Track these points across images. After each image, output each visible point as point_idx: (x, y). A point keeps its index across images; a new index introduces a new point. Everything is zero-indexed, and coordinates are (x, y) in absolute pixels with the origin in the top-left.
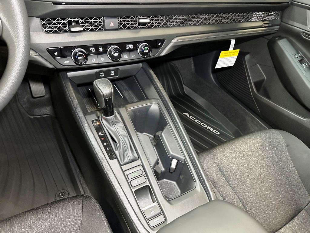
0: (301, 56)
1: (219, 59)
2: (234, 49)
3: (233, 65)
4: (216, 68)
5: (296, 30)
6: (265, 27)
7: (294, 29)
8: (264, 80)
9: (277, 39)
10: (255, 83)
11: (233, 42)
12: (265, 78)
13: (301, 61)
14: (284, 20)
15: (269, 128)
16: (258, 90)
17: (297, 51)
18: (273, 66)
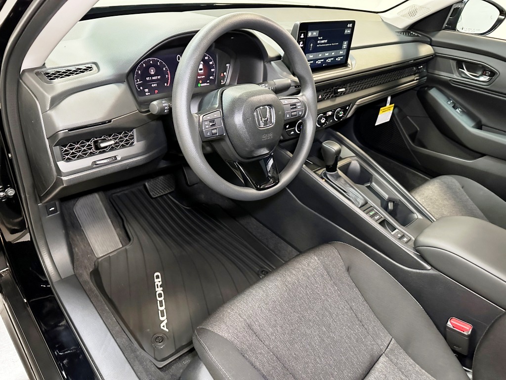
0: (453, 102)
1: (379, 116)
2: (390, 104)
3: (389, 120)
4: (376, 125)
5: (443, 78)
6: (417, 80)
7: (441, 78)
8: (417, 131)
9: (426, 89)
10: (410, 136)
11: (389, 99)
12: (418, 129)
13: (455, 107)
14: (430, 71)
15: (431, 178)
16: (413, 141)
17: (449, 98)
18: (427, 116)
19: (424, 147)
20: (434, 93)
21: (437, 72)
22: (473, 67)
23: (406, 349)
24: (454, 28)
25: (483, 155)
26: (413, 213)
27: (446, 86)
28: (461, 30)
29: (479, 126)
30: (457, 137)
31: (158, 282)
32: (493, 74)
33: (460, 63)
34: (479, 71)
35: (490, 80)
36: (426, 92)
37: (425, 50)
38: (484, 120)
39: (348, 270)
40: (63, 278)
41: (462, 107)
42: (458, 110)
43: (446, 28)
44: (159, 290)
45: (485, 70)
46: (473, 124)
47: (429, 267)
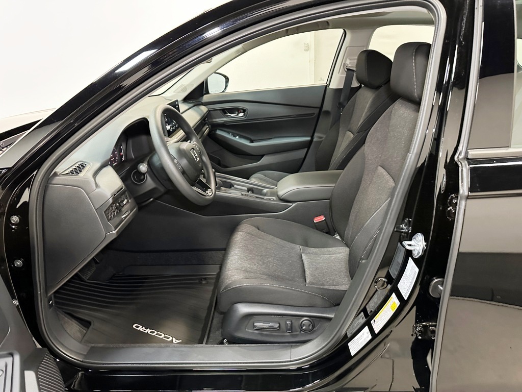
0: (232, 134)
6: (208, 127)
9: (214, 132)
12: (220, 159)
13: (234, 136)
16: (221, 167)
17: (229, 132)
19: (227, 167)
20: (219, 132)
21: (214, 120)
22: (232, 111)
23: (307, 246)
24: (208, 93)
25: (262, 156)
26: (263, 190)
27: (223, 126)
28: (212, 93)
29: (252, 141)
30: (245, 152)
31: (141, 328)
32: (244, 111)
33: (224, 111)
34: (236, 112)
35: (244, 114)
36: (215, 134)
37: (204, 109)
38: (252, 138)
39: (259, 229)
40: (85, 354)
41: (238, 135)
42: (237, 137)
43: (205, 94)
44: (148, 331)
45: (239, 110)
46: (249, 142)
47: (291, 204)
